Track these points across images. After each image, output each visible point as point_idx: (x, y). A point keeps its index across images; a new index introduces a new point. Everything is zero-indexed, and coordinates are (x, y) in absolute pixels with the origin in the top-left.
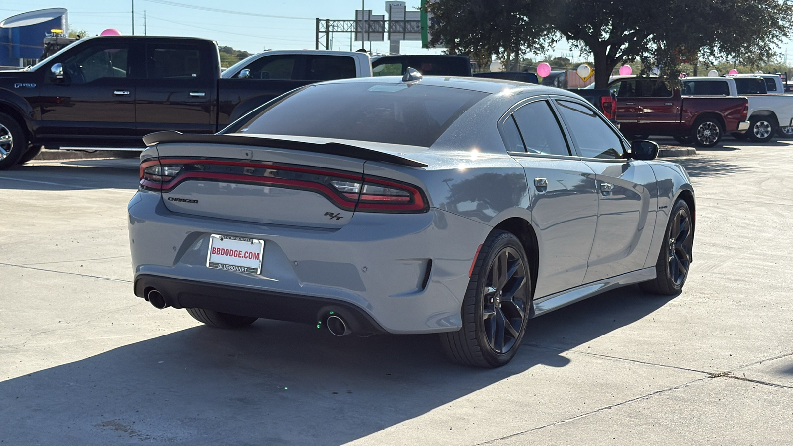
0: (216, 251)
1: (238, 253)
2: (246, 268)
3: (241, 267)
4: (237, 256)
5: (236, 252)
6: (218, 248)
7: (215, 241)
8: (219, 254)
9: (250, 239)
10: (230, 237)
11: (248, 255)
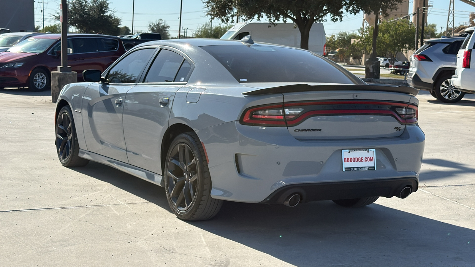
0: (347, 160)
1: (361, 159)
2: (368, 168)
3: (364, 167)
4: (360, 161)
5: (360, 159)
6: (347, 158)
7: (346, 154)
8: (349, 162)
9: (367, 149)
10: (355, 150)
11: (367, 159)
